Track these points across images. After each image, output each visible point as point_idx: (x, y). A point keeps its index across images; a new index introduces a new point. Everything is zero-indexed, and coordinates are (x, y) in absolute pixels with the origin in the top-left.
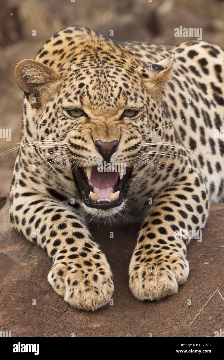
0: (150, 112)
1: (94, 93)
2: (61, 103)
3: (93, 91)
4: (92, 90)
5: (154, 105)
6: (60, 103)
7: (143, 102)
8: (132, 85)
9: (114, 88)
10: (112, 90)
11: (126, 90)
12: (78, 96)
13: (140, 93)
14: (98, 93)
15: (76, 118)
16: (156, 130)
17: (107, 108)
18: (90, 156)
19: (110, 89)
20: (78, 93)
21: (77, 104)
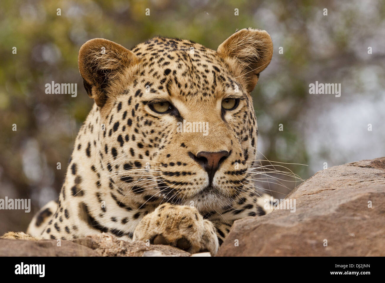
1: (185, 80)
2: (141, 96)
3: (183, 78)
4: (181, 76)
6: (138, 97)
9: (206, 74)
10: (204, 76)
11: (219, 74)
12: (164, 85)
14: (189, 80)
15: (162, 114)
17: (204, 98)
18: (195, 180)
19: (201, 76)
20: (163, 81)
21: (163, 94)
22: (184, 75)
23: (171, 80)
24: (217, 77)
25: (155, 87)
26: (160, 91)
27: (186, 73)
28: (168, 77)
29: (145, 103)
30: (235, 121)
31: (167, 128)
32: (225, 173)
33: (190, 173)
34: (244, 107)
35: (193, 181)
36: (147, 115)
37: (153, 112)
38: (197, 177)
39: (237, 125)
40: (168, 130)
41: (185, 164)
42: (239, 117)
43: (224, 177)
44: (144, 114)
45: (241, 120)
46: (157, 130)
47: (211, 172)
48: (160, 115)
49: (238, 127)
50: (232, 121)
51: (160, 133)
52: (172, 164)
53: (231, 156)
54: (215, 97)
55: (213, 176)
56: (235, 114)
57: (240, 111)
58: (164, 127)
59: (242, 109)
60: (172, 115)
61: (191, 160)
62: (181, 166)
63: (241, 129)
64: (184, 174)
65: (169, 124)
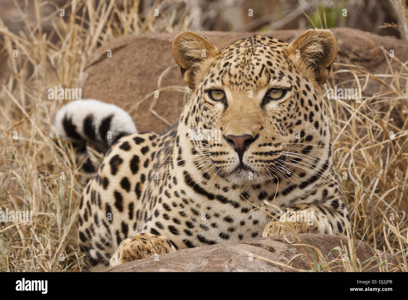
0: (302, 96)
1: (236, 71)
3: (235, 69)
5: (307, 87)
7: (291, 83)
8: (278, 63)
9: (255, 66)
10: (253, 68)
11: (269, 67)
13: (287, 72)
14: (240, 71)
16: (311, 121)
17: (246, 88)
18: (229, 159)
19: (251, 67)
20: (221, 72)
21: (218, 84)
22: (236, 67)
23: (226, 72)
24: (265, 69)
25: (214, 78)
26: (217, 81)
27: (239, 65)
28: (225, 68)
29: (206, 91)
30: (278, 110)
31: (217, 114)
32: (253, 153)
33: (224, 153)
34: (291, 97)
35: (227, 160)
36: (206, 102)
37: (211, 100)
38: (230, 156)
39: (279, 112)
40: (216, 116)
41: (221, 145)
42: (283, 106)
43: (252, 157)
44: (203, 101)
45: (285, 109)
46: (211, 115)
47: (240, 152)
48: (216, 102)
49: (279, 115)
50: (274, 109)
51: (212, 118)
52: (215, 145)
53: (258, 140)
54: (257, 87)
55: (242, 156)
56: (280, 103)
57: (286, 101)
58: (215, 113)
59: (288, 99)
60: (222, 103)
61: (225, 142)
62: (219, 147)
63: (283, 116)
64: (222, 153)
65: (219, 111)
